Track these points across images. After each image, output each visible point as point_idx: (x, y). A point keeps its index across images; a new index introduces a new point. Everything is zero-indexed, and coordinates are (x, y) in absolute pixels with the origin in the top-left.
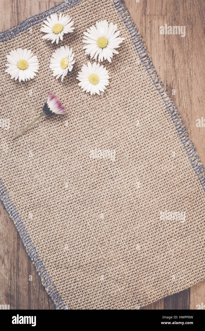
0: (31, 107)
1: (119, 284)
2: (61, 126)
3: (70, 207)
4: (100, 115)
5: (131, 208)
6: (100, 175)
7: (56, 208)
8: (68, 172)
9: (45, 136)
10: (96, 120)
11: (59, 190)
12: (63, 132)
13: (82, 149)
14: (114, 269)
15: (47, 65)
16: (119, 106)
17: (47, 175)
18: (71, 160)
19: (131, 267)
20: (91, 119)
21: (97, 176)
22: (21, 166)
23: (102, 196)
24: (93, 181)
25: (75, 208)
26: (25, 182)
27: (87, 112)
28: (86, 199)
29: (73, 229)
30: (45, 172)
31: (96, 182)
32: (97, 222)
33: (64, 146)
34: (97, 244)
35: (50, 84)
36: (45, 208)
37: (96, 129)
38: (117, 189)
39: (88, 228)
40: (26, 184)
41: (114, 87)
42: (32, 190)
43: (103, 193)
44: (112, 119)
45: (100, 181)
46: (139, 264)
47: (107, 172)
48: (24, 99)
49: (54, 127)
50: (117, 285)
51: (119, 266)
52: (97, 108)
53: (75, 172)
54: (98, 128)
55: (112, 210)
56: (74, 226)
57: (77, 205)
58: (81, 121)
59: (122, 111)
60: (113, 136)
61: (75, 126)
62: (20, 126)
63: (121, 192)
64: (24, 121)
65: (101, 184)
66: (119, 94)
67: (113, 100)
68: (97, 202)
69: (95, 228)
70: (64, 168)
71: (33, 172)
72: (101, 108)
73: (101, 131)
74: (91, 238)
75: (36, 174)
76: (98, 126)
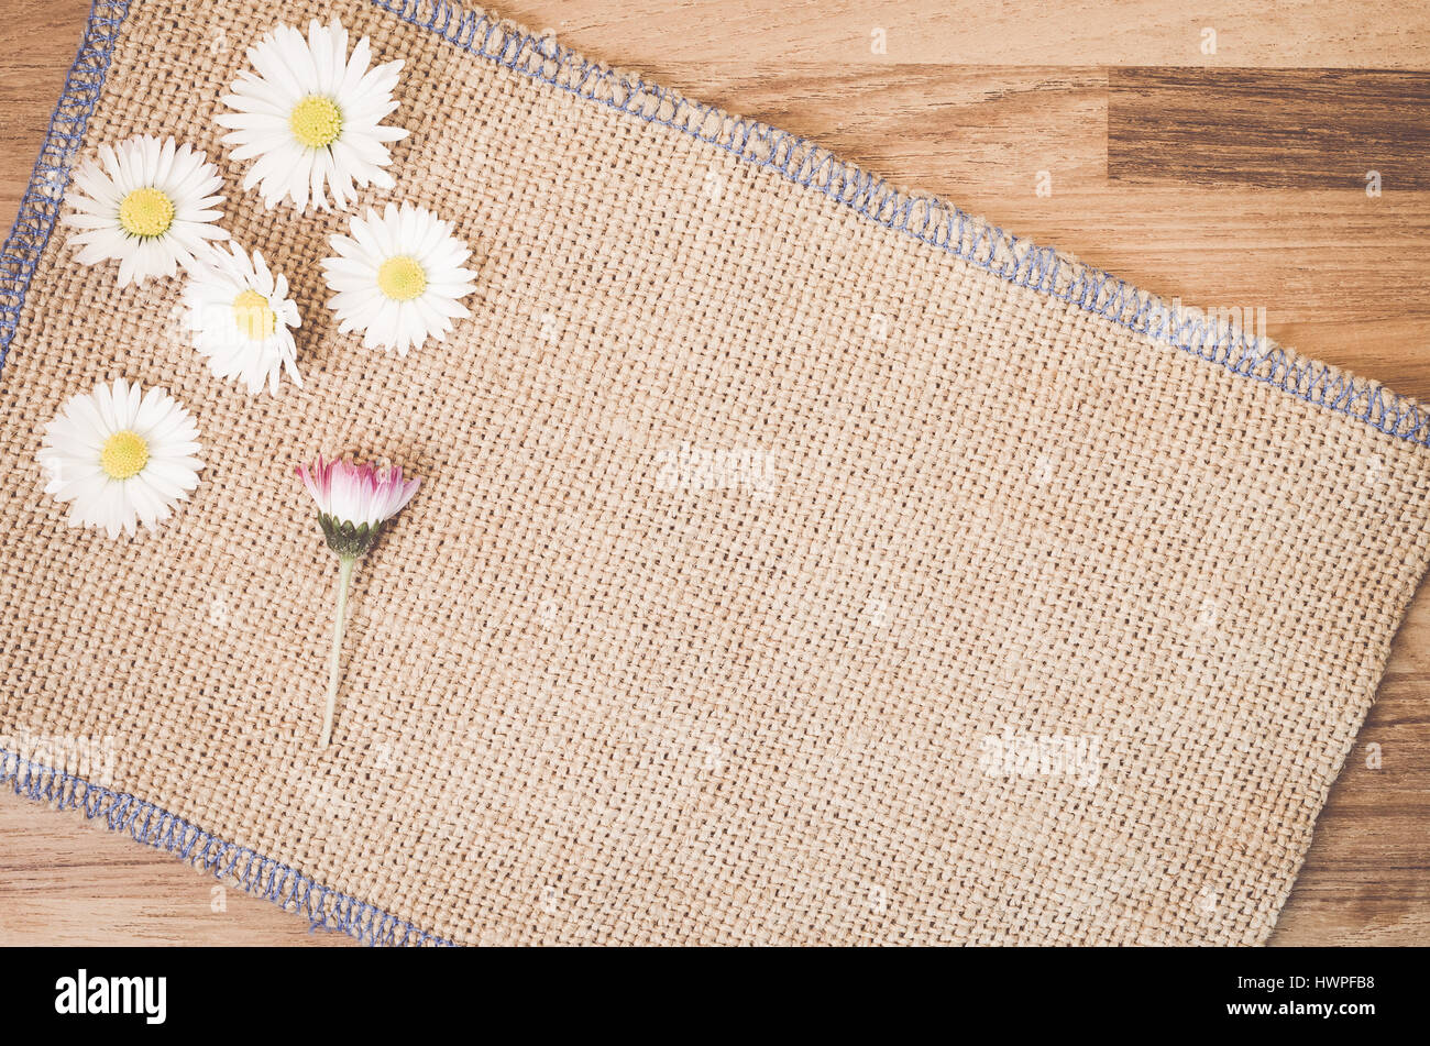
0: (286, 574)
1: (1131, 903)
2: (443, 550)
3: (728, 801)
4: (537, 386)
5: (930, 611)
6: (724, 603)
7: (684, 851)
8: (609, 691)
9: (421, 632)
10: (540, 416)
11: (636, 782)
12: (467, 562)
13: (584, 561)
14: (1068, 870)
15: (204, 381)
16: (571, 296)
17: (551, 769)
18: (580, 638)
19: (1120, 810)
20: (519, 429)
21: (719, 612)
22: (437, 813)
23: (799, 665)
24: (722, 643)
25: (747, 794)
26: (498, 858)
27: (484, 414)
28: (752, 726)
29: (807, 870)
30: (537, 762)
31: (734, 638)
32: (860, 770)
33: (514, 609)
34: (933, 840)
35: (276, 435)
36: (651, 887)
37: (568, 449)
38: (822, 594)
39: (852, 817)
40: (508, 863)
41: (498, 245)
42: (547, 868)
43: (792, 653)
44: (587, 364)
45: (742, 620)
46: (1134, 774)
47: (740, 568)
48: (234, 569)
49: (422, 570)
50: (1128, 913)
51: (1078, 844)
52: (502, 371)
53: (633, 669)
54: (572, 439)
55: (873, 683)
56: (801, 857)
57: (743, 773)
58: (490, 468)
59: (595, 305)
60: (646, 420)
61: (487, 506)
62: (309, 675)
63: (848, 592)
64: (307, 646)
65: (755, 626)
66: (535, 253)
67: (532, 292)
68: (799, 704)
69: (875, 796)
70: (585, 691)
71: (496, 797)
72: (516, 359)
73: (591, 441)
74: (895, 845)
75: (512, 795)
76: (563, 431)
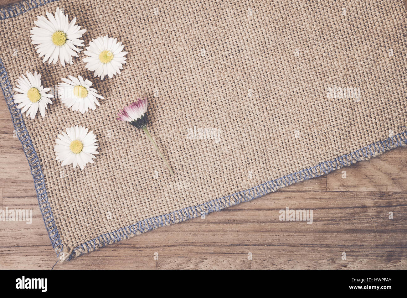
0: (133, 144)
1: (379, 60)
2: (164, 109)
3: (271, 110)
4: (154, 55)
5: (281, 31)
6: (234, 67)
7: (270, 129)
8: (225, 108)
9: (173, 131)
10: (160, 61)
11: (247, 123)
12: (171, 107)
13: (196, 85)
14: (359, 63)
15: (81, 117)
16: (145, 29)
17: (226, 136)
18: (209, 102)
19: (359, 41)
20: (158, 68)
21: (235, 70)
22: (210, 167)
23: (262, 67)
24: (241, 76)
25: (274, 105)
26: (231, 166)
27: (148, 71)
28: (263, 89)
29: (301, 110)
30: (222, 138)
31: (243, 73)
32: (294, 78)
33: (190, 108)
34: (323, 81)
35: (106, 115)
36: (270, 143)
37: (172, 63)
38: (254, 46)
39: (301, 91)
40: (234, 165)
41: (120, 32)
42: (243, 158)
43: (258, 65)
44: (161, 42)
45: (241, 68)
46: (356, 30)
47: (231, 57)
48: (121, 152)
49: (163, 117)
50: (380, 62)
51: (356, 56)
52: (144, 59)
53: (226, 98)
54: (171, 60)
55: (282, 57)
56: (297, 108)
57: (269, 101)
58: (159, 83)
59: (152, 27)
60: (184, 42)
61: (165, 91)
62: (157, 162)
63: (260, 41)
64: (151, 156)
65: (245, 66)
66: (130, 27)
67: (136, 36)
68: (269, 75)
69: (302, 82)
70: (220, 112)
71: (219, 153)
72: (145, 54)
73: (176, 57)
74: (315, 89)
75: (222, 149)
76: (168, 60)
